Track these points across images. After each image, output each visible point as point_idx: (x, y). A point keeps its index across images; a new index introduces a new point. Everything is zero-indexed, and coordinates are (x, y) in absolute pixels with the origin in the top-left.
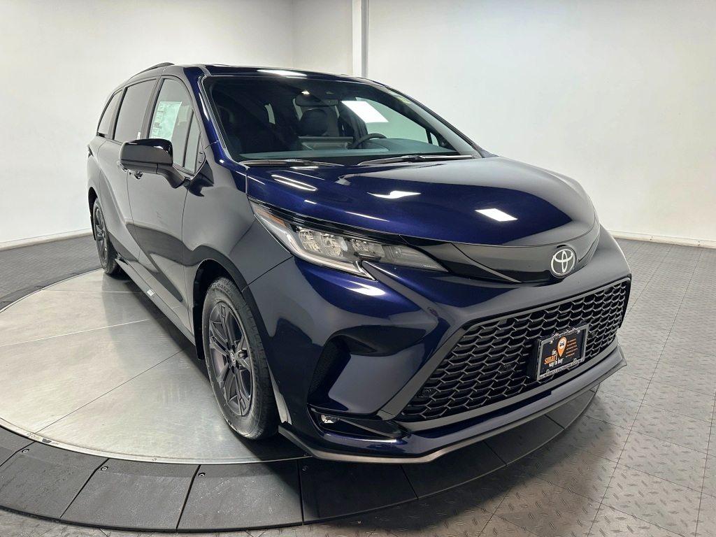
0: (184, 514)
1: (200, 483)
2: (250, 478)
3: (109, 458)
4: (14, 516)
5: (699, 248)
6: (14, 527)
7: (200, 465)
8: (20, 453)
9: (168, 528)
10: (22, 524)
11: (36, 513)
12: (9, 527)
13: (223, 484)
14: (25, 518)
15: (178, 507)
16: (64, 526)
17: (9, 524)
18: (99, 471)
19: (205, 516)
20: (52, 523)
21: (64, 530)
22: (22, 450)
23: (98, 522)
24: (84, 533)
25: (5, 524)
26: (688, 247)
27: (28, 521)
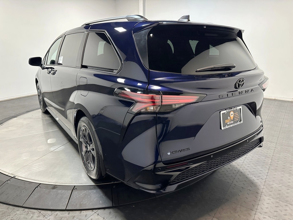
0: (68, 204)
1: (75, 193)
2: (93, 190)
3: (41, 184)
4: (5, 205)
5: (275, 100)
6: (5, 209)
7: (75, 186)
8: (7, 182)
9: (63, 209)
10: (8, 208)
11: (13, 204)
12: (3, 209)
13: (83, 193)
14: (9, 206)
15: (66, 201)
16: (24, 209)
17: (3, 208)
18: (37, 188)
19: (76, 204)
20: (19, 208)
21: (24, 210)
22: (8, 181)
23: (36, 207)
24: (31, 211)
25: (1, 208)
26: (271, 99)
27: (10, 207)
